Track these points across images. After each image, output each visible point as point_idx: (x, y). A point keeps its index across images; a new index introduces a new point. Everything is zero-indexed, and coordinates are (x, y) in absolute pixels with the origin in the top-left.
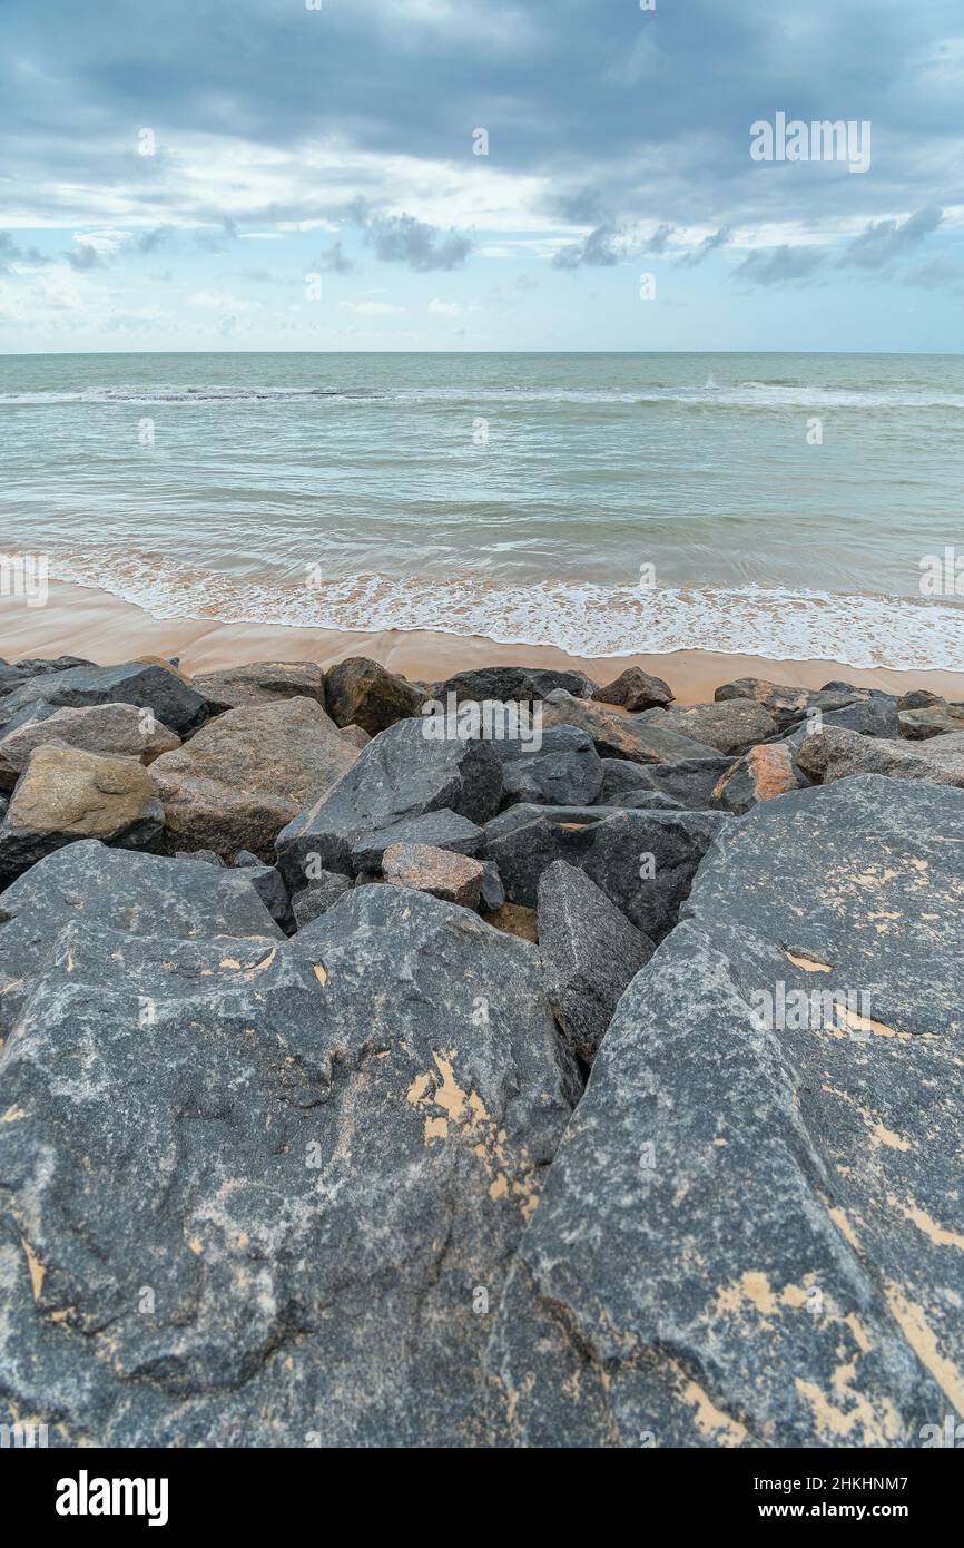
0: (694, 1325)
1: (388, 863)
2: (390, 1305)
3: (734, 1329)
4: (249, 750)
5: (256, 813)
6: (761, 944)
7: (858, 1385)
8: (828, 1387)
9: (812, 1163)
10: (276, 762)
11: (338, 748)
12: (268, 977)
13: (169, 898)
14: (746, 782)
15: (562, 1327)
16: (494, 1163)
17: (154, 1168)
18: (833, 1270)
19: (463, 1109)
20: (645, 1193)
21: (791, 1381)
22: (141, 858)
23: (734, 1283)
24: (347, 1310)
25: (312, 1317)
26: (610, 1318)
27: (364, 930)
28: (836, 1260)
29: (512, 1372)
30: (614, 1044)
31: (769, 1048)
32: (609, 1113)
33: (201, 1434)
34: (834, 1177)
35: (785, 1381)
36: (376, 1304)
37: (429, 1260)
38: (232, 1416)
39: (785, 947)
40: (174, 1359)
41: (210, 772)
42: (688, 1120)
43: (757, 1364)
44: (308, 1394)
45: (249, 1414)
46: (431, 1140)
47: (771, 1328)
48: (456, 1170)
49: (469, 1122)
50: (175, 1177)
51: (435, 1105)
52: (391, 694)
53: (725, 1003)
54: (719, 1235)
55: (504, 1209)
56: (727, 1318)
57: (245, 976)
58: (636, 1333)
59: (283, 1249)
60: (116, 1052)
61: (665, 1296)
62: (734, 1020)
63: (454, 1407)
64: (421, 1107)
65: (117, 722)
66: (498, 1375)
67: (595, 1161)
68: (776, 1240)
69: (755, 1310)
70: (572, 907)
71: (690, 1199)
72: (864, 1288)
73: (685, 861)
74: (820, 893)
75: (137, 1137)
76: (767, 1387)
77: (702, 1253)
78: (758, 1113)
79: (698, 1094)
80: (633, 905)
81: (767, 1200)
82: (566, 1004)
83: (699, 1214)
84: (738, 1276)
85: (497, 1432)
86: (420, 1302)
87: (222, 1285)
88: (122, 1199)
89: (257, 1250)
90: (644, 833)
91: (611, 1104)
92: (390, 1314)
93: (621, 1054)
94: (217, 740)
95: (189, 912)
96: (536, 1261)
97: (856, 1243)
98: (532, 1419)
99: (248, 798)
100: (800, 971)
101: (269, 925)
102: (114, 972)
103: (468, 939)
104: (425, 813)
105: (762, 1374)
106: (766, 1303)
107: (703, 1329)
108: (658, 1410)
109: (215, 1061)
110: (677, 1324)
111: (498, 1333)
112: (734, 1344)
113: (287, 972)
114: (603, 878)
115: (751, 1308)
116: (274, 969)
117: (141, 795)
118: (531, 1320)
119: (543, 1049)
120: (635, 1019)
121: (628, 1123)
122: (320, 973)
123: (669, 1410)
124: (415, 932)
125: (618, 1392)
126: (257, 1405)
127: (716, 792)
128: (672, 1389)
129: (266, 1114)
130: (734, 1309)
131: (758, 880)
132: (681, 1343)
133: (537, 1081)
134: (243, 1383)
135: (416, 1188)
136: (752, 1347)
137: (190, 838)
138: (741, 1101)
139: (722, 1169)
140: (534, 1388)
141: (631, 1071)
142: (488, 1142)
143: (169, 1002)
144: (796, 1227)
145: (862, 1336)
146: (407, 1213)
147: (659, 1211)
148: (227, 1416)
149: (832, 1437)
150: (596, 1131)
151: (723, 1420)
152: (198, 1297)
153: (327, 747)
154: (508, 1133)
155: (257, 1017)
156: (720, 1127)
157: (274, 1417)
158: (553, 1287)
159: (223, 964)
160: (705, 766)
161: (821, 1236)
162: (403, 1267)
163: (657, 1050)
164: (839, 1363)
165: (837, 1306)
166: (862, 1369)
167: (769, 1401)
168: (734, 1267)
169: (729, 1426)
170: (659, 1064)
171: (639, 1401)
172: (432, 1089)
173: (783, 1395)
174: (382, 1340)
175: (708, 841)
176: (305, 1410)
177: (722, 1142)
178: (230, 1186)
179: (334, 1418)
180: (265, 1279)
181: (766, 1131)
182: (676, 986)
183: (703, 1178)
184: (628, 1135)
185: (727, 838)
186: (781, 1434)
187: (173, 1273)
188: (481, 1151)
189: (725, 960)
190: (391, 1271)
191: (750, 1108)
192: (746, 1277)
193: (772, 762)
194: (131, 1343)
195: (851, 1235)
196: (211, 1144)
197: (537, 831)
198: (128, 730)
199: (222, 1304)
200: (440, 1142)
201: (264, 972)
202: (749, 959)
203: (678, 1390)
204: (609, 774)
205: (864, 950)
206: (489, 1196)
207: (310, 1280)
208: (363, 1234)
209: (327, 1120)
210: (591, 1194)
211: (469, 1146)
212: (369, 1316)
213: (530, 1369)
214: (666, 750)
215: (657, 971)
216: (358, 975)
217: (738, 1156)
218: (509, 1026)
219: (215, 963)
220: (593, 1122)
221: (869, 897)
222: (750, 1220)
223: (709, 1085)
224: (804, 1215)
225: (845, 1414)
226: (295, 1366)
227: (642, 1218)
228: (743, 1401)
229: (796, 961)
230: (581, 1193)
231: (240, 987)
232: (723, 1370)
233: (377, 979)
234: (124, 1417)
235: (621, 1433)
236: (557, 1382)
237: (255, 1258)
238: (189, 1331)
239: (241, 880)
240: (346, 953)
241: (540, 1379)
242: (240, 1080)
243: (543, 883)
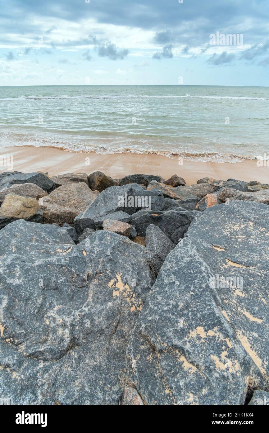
0: (183, 340)
1: (104, 225)
2: (102, 339)
3: (194, 342)
4: (67, 196)
5: (69, 213)
6: (206, 244)
7: (228, 357)
8: (220, 357)
9: (217, 299)
10: (74, 199)
11: (92, 196)
12: (70, 254)
13: (43, 234)
14: (204, 204)
15: (147, 342)
16: (132, 302)
17: (36, 302)
18: (222, 326)
19: (124, 288)
20: (171, 307)
21: (209, 355)
22: (36, 224)
23: (194, 330)
24: (90, 340)
25: (80, 341)
26: (160, 339)
27: (97, 242)
28: (223, 324)
29: (134, 355)
30: (164, 269)
31: (206, 269)
32: (162, 286)
33: (47, 371)
34: (223, 303)
35: (208, 355)
36: (98, 338)
37: (113, 327)
38: (56, 367)
39: (213, 244)
40: (40, 352)
41: (56, 202)
42: (183, 288)
43: (200, 351)
44: (78, 361)
45: (61, 366)
46: (115, 296)
47: (204, 341)
48: (121, 304)
49: (125, 292)
50: (42, 305)
51: (116, 287)
52: (107, 182)
53: (195, 258)
54: (191, 317)
55: (134, 314)
56: (192, 339)
57: (63, 253)
58: (167, 343)
59: (72, 324)
60: (26, 272)
61: (175, 333)
62: (197, 262)
63: (119, 365)
64: (112, 288)
65: (29, 188)
66: (130, 355)
67: (158, 299)
68: (206, 318)
69: (200, 337)
70: (155, 236)
71: (183, 308)
72: (231, 332)
73: (186, 224)
74: (223, 231)
75: (31, 294)
76: (203, 357)
77: (186, 322)
78: (202, 286)
79: (186, 281)
80: (172, 236)
81: (204, 308)
82: (153, 261)
83: (185, 312)
84: (195, 328)
85: (129, 370)
86: (110, 338)
87: (54, 333)
88: (27, 310)
89: (65, 324)
90: (176, 217)
91: (162, 284)
92: (102, 341)
93: (166, 271)
94: (58, 193)
95: (49, 238)
96: (141, 325)
97: (229, 320)
98: (139, 367)
99: (67, 209)
100: (217, 251)
101: (71, 242)
102: (26, 252)
103: (126, 245)
104: (115, 212)
105: (201, 353)
106: (203, 335)
107: (186, 342)
108: (173, 363)
109: (54, 275)
110: (178, 340)
111: (130, 344)
112: (194, 345)
113: (75, 253)
114: (164, 229)
115: (199, 336)
116: (72, 252)
117: (36, 208)
118: (139, 341)
119: (146, 274)
120: (170, 262)
121: (167, 289)
122: (84, 253)
123: (176, 363)
124: (111, 243)
125: (162, 359)
126: (63, 364)
127: (196, 207)
128: (176, 358)
129: (68, 289)
130: (194, 336)
131: (206, 228)
132: (179, 345)
133: (144, 281)
134: (60, 358)
135: (110, 309)
136: (199, 346)
137: (50, 220)
138: (198, 282)
139: (192, 300)
140: (139, 358)
141: (168, 275)
142: (130, 297)
143: (41, 259)
144: (212, 315)
145: (230, 344)
146: (107, 315)
147: (174, 311)
148: (55, 367)
149: (220, 370)
150: (158, 291)
151: (190, 366)
152: (48, 336)
153: (89, 195)
154: (136, 295)
155: (66, 264)
156: (192, 289)
157: (68, 367)
158: (145, 332)
159: (57, 251)
160: (193, 200)
161: (219, 317)
162: (106, 329)
163: (175, 270)
164: (223, 351)
165: (223, 336)
166: (229, 352)
167: (203, 361)
168: (195, 325)
169: (192, 367)
170: (176, 274)
171: (167, 361)
172: (115, 283)
173: (207, 359)
174: (99, 348)
175: (193, 218)
176: (77, 365)
177: (192, 293)
178: (58, 307)
179: (85, 367)
180: (67, 331)
181: (205, 290)
182: (181, 254)
183: (187, 302)
184: (167, 292)
185: (198, 217)
186: (206, 369)
187: (41, 329)
188: (128, 299)
189: (195, 247)
190: (102, 330)
191: (200, 284)
192: (198, 328)
193: (212, 198)
194: (28, 347)
195: (227, 318)
196: (52, 296)
197: (146, 216)
198: (32, 191)
199: (54, 338)
200: (117, 297)
201: (69, 252)
202: (202, 247)
203: (178, 358)
204: (167, 203)
205: (234, 245)
206: (130, 311)
207: (80, 332)
208: (95, 320)
209: (86, 291)
210: (156, 307)
211: (125, 298)
212: (96, 341)
213: (138, 353)
214: (183, 197)
215: (176, 250)
216: (95, 253)
217: (196, 297)
218: (137, 267)
219: (55, 250)
220: (157, 289)
221: (236, 232)
222: (199, 313)
223: (189, 279)
224: (214, 312)
225: (224, 364)
226: (75, 354)
227: (170, 313)
228: (196, 360)
229: (215, 248)
230: (153, 307)
231: (62, 256)
232: (190, 352)
233: (100, 255)
234: (26, 367)
235: (162, 369)
236: (146, 357)
237: (64, 326)
238: (45, 345)
239: (64, 230)
240: (92, 248)
241: (141, 356)
242: (61, 280)
243: (147, 230)
